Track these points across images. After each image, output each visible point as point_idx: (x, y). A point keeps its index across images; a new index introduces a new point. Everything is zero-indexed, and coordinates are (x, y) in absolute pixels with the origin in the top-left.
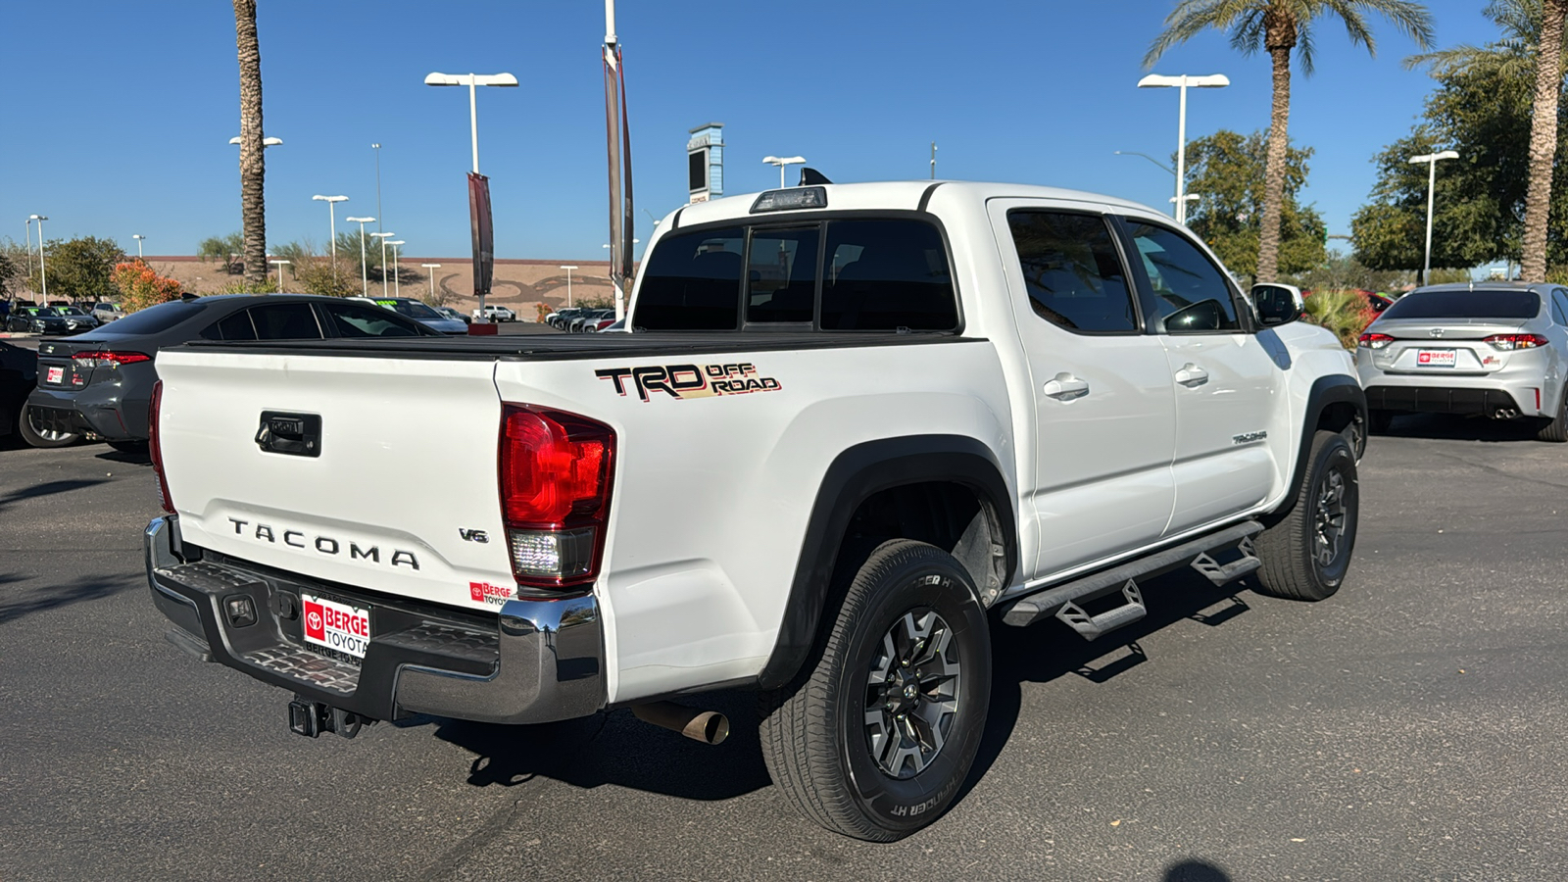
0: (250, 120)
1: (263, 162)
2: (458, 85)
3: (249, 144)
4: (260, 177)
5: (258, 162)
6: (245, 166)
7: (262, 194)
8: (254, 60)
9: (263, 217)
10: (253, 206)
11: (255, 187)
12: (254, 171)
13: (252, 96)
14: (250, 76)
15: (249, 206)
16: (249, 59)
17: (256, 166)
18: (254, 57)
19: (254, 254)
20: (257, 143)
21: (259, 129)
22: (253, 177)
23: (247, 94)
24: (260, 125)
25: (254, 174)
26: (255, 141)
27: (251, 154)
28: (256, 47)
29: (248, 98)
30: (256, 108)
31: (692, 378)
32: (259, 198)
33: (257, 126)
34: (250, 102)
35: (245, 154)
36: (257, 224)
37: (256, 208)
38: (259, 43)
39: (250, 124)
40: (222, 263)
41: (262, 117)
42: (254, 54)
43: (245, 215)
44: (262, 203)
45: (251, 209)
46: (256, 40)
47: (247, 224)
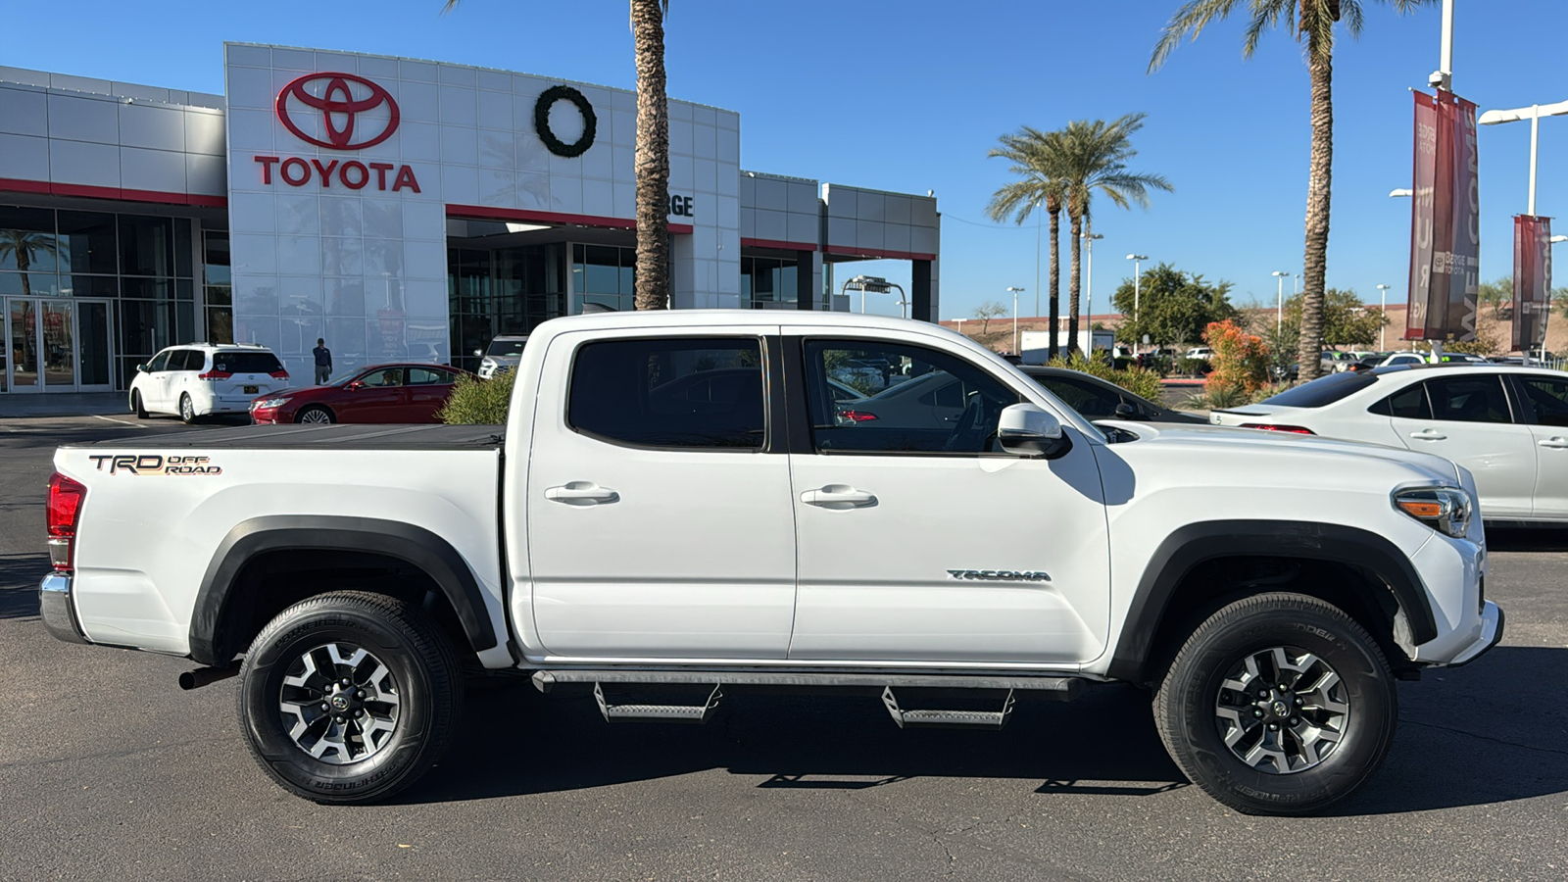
0: (1317, 181)
1: (1328, 221)
2: (1518, 119)
3: (1314, 206)
4: (1323, 236)
5: (1321, 222)
6: (1309, 227)
7: (1324, 252)
8: (1325, 123)
9: (1323, 275)
10: (1313, 265)
11: (1316, 247)
12: (1317, 231)
13: (1321, 158)
14: (1320, 139)
15: (1309, 265)
16: (1320, 123)
17: (1319, 226)
18: (1326, 120)
19: (1310, 312)
20: (1322, 203)
21: (1326, 189)
22: (1315, 236)
23: (1317, 157)
24: (1328, 185)
25: (1317, 234)
26: (1320, 201)
27: (1315, 215)
28: (1329, 110)
29: (1316, 161)
30: (1324, 170)
31: (155, 463)
32: (1320, 257)
33: (1324, 187)
34: (1319, 164)
35: (1310, 215)
36: (1315, 283)
37: (1316, 267)
38: (1333, 106)
39: (1317, 186)
40: (1491, 309)
41: (1330, 178)
42: (1325, 117)
43: (1306, 274)
44: (1324, 261)
45: (1311, 268)
46: (1330, 103)
47: (1307, 283)
